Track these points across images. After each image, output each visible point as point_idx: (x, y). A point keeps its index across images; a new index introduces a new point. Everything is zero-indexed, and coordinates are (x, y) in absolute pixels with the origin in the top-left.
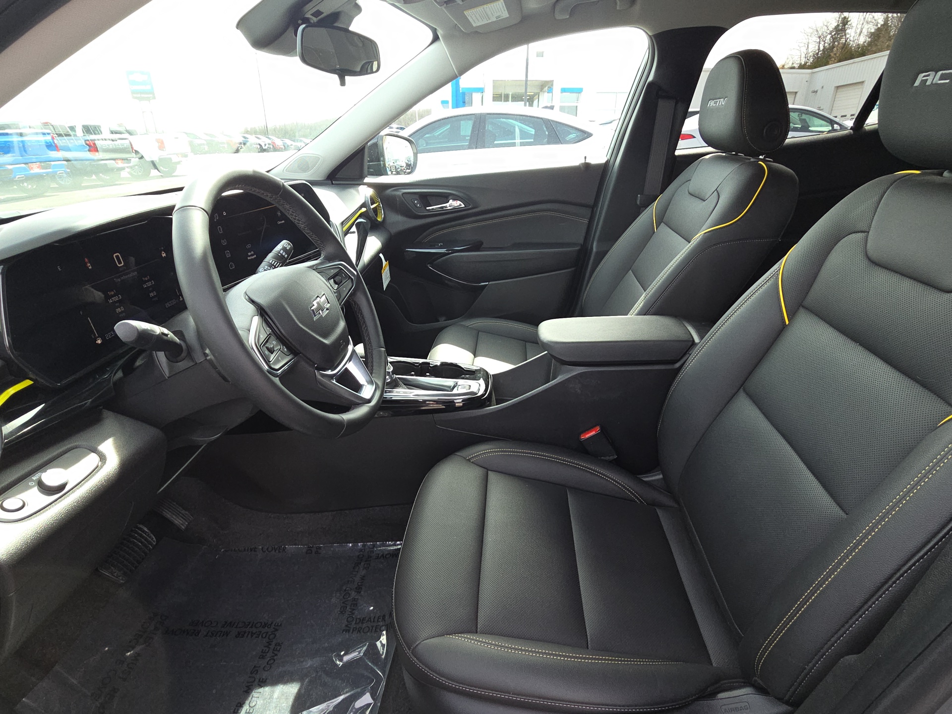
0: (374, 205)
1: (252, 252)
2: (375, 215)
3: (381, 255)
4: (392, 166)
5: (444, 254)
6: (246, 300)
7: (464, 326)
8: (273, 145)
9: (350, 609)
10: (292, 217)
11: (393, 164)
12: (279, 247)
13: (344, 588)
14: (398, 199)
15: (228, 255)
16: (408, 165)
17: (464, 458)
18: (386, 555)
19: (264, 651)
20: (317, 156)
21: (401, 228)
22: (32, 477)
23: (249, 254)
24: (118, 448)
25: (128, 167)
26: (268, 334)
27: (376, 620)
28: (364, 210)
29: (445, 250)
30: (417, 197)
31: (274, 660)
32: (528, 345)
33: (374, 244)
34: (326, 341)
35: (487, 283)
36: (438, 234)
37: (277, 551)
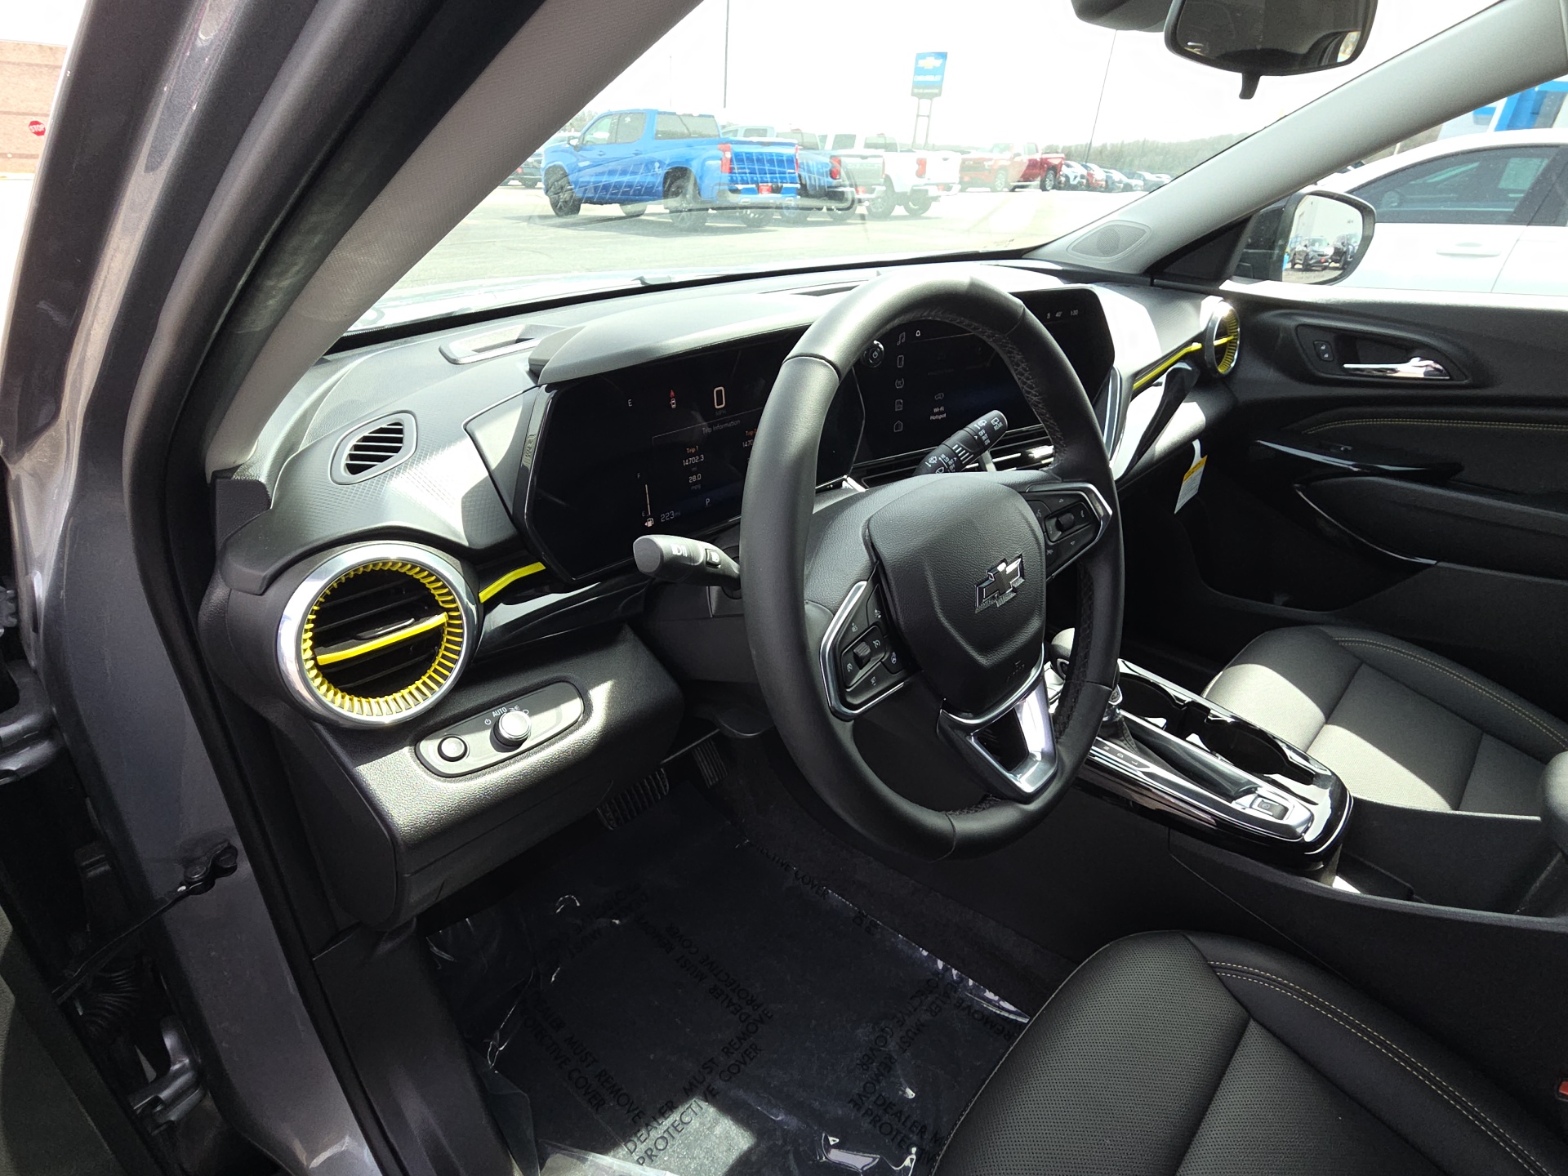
0: (1224, 340)
1: (942, 409)
2: (1217, 359)
3: (1197, 444)
4: (1299, 252)
5: (1346, 473)
6: (864, 539)
7: (1328, 639)
8: (1088, 180)
9: (878, 1069)
10: (1019, 379)
11: (1305, 249)
12: (981, 422)
13: (883, 1024)
14: (1281, 335)
15: (899, 408)
16: (1339, 254)
17: (1204, 958)
18: (976, 1012)
19: (732, 1044)
20: (1142, 227)
21: (1263, 394)
22: (494, 711)
23: (936, 410)
24: (613, 701)
25: (868, 200)
26: (871, 624)
27: (909, 1124)
28: (1196, 346)
29: (1351, 463)
30: (1330, 337)
31: (739, 1071)
32: (1487, 741)
33: (1190, 417)
34: (982, 660)
35: (1433, 562)
36: (1348, 424)
37: (815, 889)
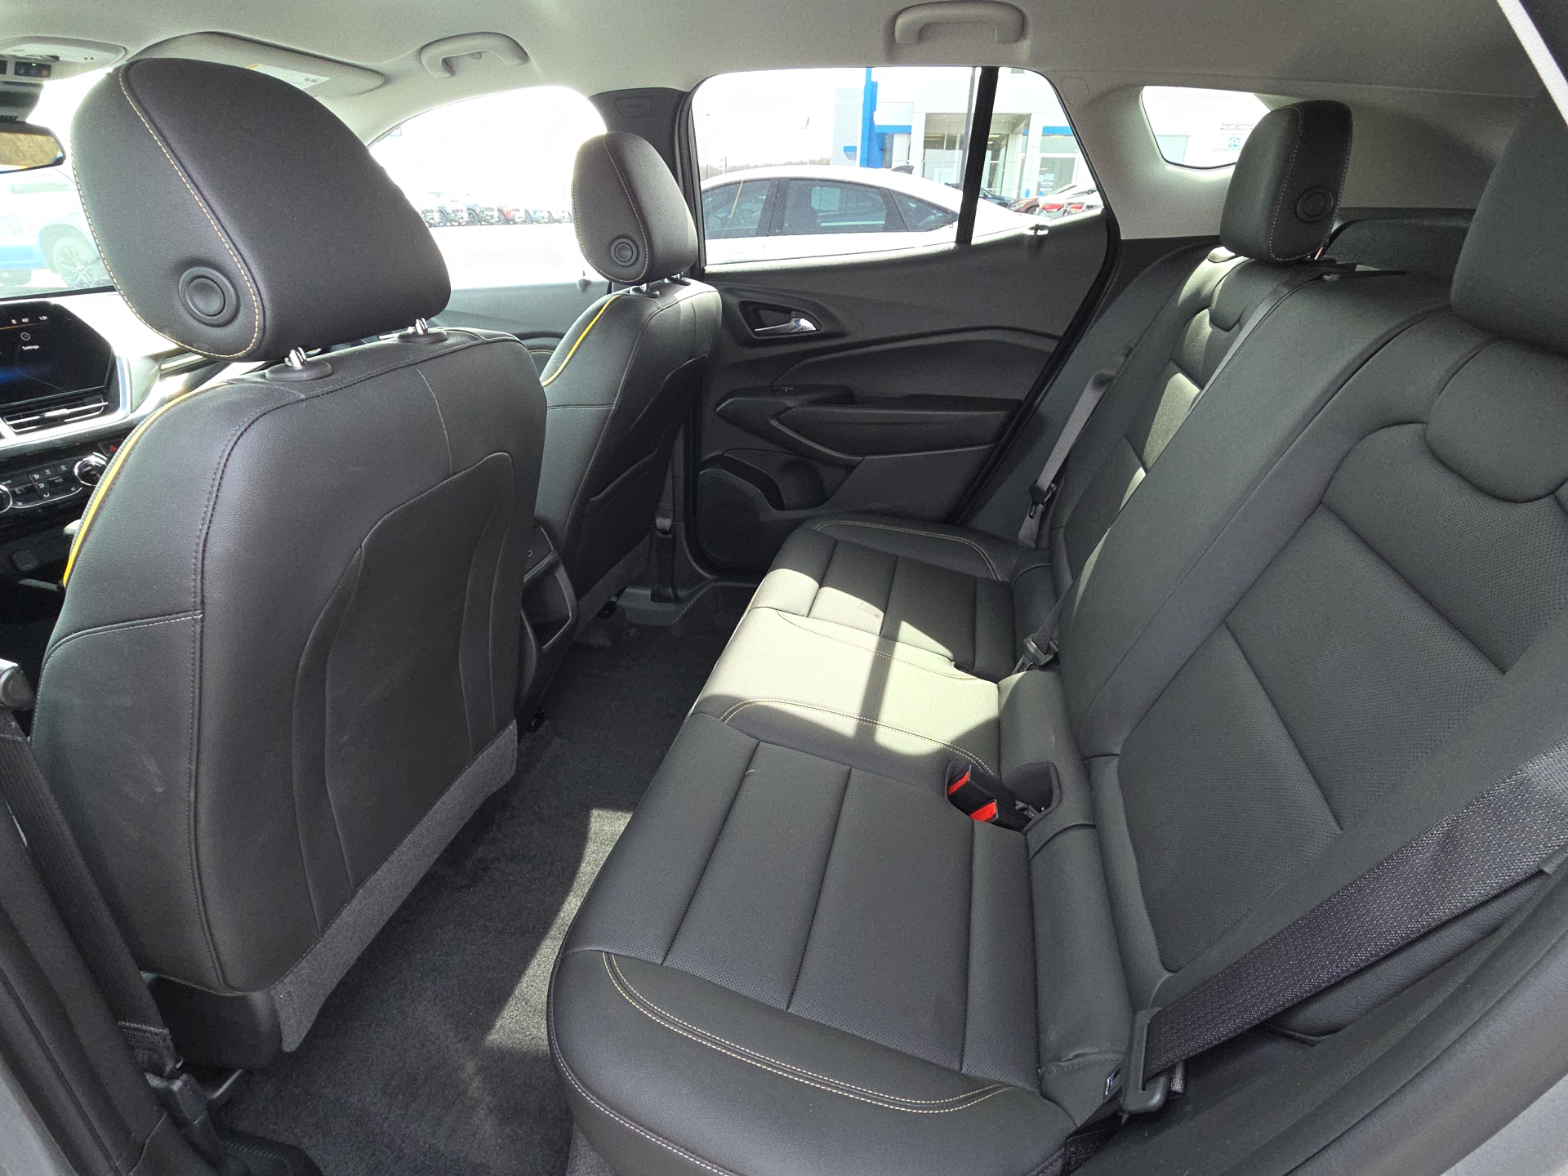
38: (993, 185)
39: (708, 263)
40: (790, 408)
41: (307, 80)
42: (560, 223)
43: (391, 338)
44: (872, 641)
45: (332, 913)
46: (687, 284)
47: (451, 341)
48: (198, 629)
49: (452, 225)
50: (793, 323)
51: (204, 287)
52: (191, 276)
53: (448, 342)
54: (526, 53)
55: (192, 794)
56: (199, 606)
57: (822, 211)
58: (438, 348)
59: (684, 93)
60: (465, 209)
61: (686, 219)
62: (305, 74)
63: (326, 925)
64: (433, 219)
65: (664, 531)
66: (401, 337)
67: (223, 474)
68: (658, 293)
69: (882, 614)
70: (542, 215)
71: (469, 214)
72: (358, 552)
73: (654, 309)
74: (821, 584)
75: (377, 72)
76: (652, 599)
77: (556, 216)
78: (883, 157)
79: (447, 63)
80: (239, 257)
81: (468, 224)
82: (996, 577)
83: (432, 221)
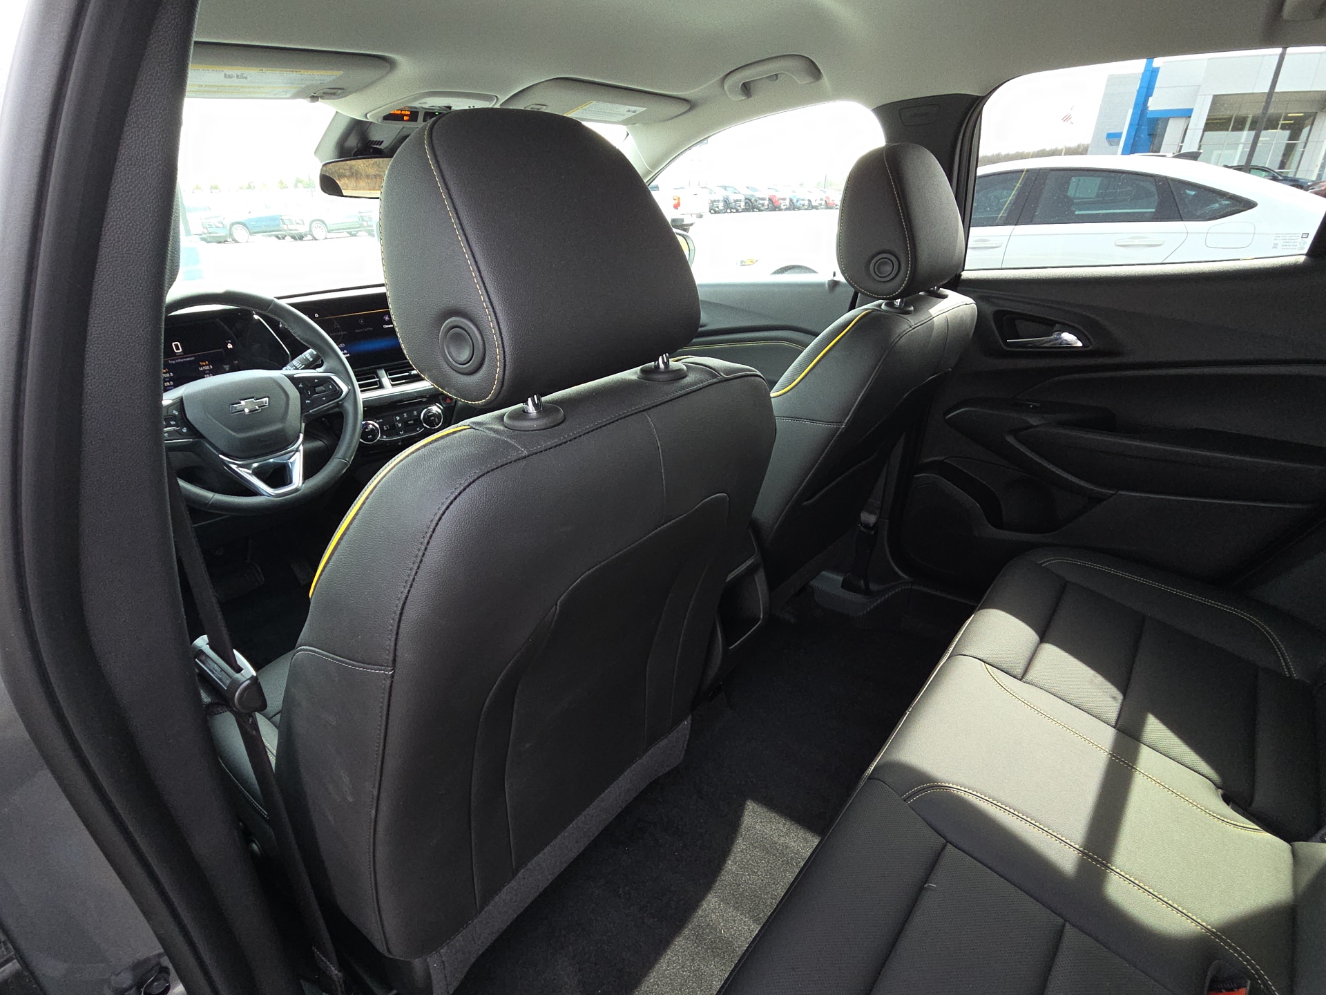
38: (1287, 166)
39: (966, 268)
40: (1032, 426)
41: (629, 111)
42: (817, 209)
43: (631, 374)
44: (1107, 735)
45: (490, 892)
46: (944, 297)
47: (690, 379)
48: (388, 682)
49: (731, 212)
50: (1055, 336)
51: (458, 336)
52: (451, 325)
53: (688, 380)
54: (819, 71)
55: (373, 812)
56: (390, 664)
57: (1076, 198)
58: (674, 389)
59: (978, 97)
60: (743, 198)
61: (957, 231)
62: (627, 107)
63: (485, 902)
64: (718, 207)
65: (867, 526)
66: (642, 371)
67: (430, 539)
68: (912, 308)
69: (1120, 697)
70: (802, 202)
71: (746, 203)
72: (553, 609)
73: (905, 327)
74: (1043, 638)
75: (685, 100)
76: (842, 587)
77: (814, 204)
78: (1152, 143)
79: (745, 87)
80: (491, 309)
81: (744, 211)
82: (1289, 669)
83: (717, 209)
